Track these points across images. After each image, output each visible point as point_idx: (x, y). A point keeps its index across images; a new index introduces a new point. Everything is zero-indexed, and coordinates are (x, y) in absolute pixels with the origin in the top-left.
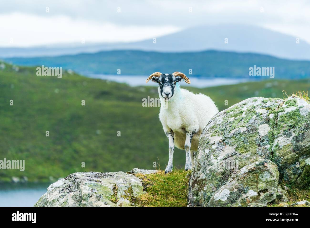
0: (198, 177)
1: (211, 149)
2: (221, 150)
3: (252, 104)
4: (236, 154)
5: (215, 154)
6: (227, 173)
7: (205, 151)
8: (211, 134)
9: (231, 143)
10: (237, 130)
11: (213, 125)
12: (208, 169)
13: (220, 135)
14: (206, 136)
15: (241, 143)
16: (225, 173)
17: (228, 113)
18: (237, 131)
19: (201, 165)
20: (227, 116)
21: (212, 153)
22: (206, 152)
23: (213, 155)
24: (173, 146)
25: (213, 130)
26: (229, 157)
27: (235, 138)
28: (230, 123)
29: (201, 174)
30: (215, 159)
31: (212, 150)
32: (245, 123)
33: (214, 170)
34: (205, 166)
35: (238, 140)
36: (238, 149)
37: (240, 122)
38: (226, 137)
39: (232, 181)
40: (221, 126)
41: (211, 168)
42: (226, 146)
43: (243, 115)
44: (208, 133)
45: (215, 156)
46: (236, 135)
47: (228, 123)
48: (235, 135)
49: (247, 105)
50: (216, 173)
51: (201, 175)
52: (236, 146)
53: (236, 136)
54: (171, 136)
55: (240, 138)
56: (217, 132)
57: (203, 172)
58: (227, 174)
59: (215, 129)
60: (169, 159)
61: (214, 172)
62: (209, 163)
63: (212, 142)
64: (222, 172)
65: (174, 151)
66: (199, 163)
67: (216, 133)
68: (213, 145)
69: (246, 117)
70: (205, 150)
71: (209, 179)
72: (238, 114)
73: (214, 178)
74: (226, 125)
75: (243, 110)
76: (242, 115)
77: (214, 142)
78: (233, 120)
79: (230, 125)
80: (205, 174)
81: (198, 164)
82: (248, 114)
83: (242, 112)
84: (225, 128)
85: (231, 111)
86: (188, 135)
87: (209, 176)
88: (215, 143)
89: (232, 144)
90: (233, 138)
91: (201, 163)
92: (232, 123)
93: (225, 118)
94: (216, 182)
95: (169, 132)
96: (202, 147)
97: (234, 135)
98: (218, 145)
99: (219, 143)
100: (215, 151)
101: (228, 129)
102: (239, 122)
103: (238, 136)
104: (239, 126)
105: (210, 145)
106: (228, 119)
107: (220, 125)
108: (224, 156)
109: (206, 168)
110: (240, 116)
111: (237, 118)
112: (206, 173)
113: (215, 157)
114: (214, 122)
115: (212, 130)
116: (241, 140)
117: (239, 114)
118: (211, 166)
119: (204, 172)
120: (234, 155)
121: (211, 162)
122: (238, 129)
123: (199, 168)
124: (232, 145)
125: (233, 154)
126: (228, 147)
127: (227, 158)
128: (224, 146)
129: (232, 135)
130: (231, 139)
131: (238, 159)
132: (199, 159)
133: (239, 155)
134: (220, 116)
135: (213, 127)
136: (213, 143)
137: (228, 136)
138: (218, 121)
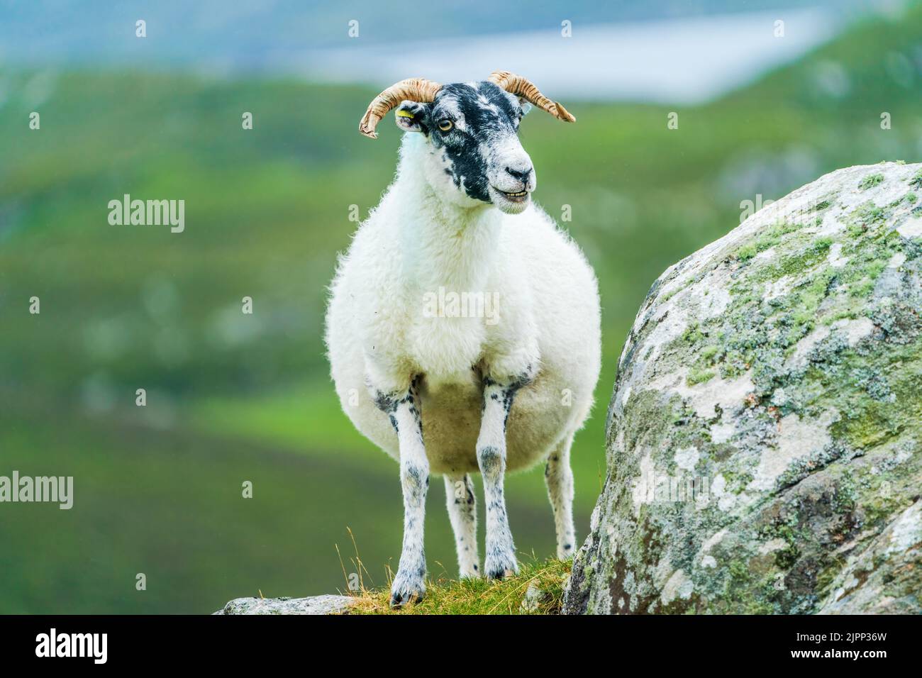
0: (655, 595)
1: (706, 444)
2: (762, 443)
3: (864, 200)
4: (838, 456)
5: (735, 469)
6: (807, 554)
7: (676, 459)
8: (684, 372)
9: (807, 405)
10: (823, 337)
11: (684, 325)
12: (707, 545)
13: (738, 374)
14: (659, 384)
15: (857, 398)
16: (799, 555)
17: (748, 257)
18: (824, 341)
19: (665, 534)
20: (750, 272)
21: (717, 465)
22: (681, 465)
23: (721, 475)
24: (423, 465)
25: (691, 350)
26: (805, 474)
27: (821, 377)
28: (775, 306)
29: (670, 576)
30: (739, 493)
31: (713, 449)
32: (853, 295)
33: (741, 547)
34: (685, 534)
35: (838, 386)
36: (847, 430)
37: (827, 294)
38: (775, 380)
39: (858, 587)
40: (727, 325)
41: (724, 540)
42: (783, 421)
43: (836, 260)
44: (670, 372)
45: (733, 476)
46: (823, 361)
47: (766, 308)
48: (820, 362)
49: (836, 210)
50: (748, 560)
51: (671, 580)
52: (831, 414)
53: (824, 366)
54: (411, 410)
55: (846, 376)
56: (717, 357)
57: (677, 565)
58: (810, 561)
59: (698, 345)
60: (407, 532)
61: (742, 560)
62: (704, 519)
63: (707, 412)
64: (780, 554)
65: (427, 488)
66: (647, 523)
67: (713, 363)
68: (714, 427)
69: (853, 267)
70: (674, 453)
71: (719, 598)
72: (806, 257)
73: (744, 587)
74: (755, 319)
75: (824, 233)
76: (825, 258)
77: (718, 409)
78: (787, 290)
79: (781, 316)
80: (694, 572)
81: (646, 528)
82: (857, 252)
83: (824, 248)
84: (755, 334)
85: (760, 249)
86: (495, 397)
87: (717, 582)
88: (720, 417)
89: (810, 408)
90: (814, 378)
91: (661, 522)
92: (787, 303)
93: (741, 287)
94: (755, 607)
95: (403, 391)
96: (653, 443)
97: (815, 362)
98: (738, 420)
99: (741, 413)
100: (727, 453)
101: (774, 335)
102: (822, 295)
103: (835, 368)
104: (828, 316)
105: (695, 426)
106: (756, 287)
107: (721, 322)
108: (781, 470)
109: (691, 543)
110: (820, 269)
111: (804, 280)
112: (699, 567)
113: (736, 485)
114: (685, 313)
115: (684, 351)
116: (851, 385)
117: (809, 254)
118: (718, 530)
119: (684, 563)
120: (828, 462)
121: (718, 510)
122: (827, 333)
123: (653, 548)
124: (814, 415)
125: (825, 455)
126: (794, 428)
127: (796, 483)
128: (770, 421)
129: (805, 362)
130: (804, 382)
131: (856, 478)
132: (644, 506)
133: (856, 456)
134: (708, 278)
135: (687, 338)
136: (712, 415)
137: (787, 373)
138: (704, 306)
